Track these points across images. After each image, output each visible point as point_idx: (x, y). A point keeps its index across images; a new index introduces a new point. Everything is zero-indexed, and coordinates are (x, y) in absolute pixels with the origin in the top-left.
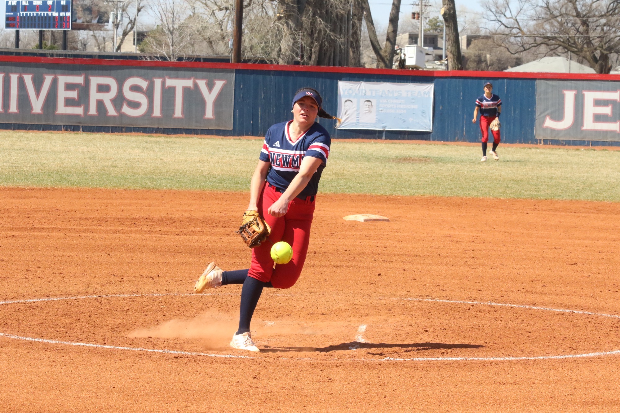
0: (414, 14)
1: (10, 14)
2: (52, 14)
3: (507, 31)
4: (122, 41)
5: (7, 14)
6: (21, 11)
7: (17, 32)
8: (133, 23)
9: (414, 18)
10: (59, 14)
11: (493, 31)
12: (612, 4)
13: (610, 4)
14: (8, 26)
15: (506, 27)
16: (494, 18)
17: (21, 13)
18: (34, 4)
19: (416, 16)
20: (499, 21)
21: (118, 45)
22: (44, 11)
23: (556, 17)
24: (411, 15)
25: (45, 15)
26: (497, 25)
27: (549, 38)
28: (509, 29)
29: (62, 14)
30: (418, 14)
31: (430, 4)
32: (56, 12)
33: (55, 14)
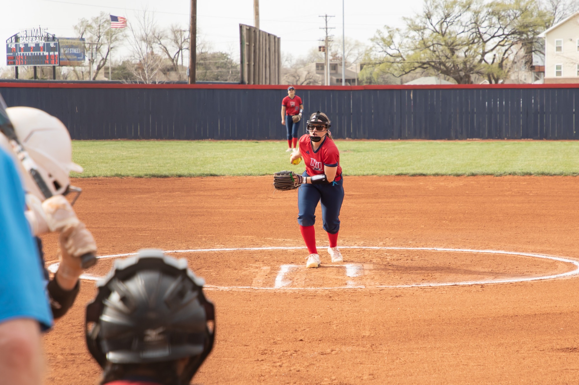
0: (320, 47)
1: (10, 54)
2: (43, 53)
3: (392, 59)
4: (97, 73)
5: (8, 54)
6: (19, 52)
7: (17, 68)
8: (105, 60)
9: (320, 50)
10: (49, 54)
11: (382, 59)
12: (472, 36)
13: (470, 35)
14: (8, 63)
15: (391, 56)
16: (381, 50)
17: (19, 53)
18: (29, 46)
19: (322, 49)
20: (385, 52)
21: (93, 77)
22: (37, 51)
23: (428, 47)
24: (318, 49)
25: (38, 54)
26: (384, 55)
27: (424, 64)
28: (394, 58)
29: (52, 53)
30: (324, 47)
31: (332, 40)
32: (47, 51)
33: (46, 53)
